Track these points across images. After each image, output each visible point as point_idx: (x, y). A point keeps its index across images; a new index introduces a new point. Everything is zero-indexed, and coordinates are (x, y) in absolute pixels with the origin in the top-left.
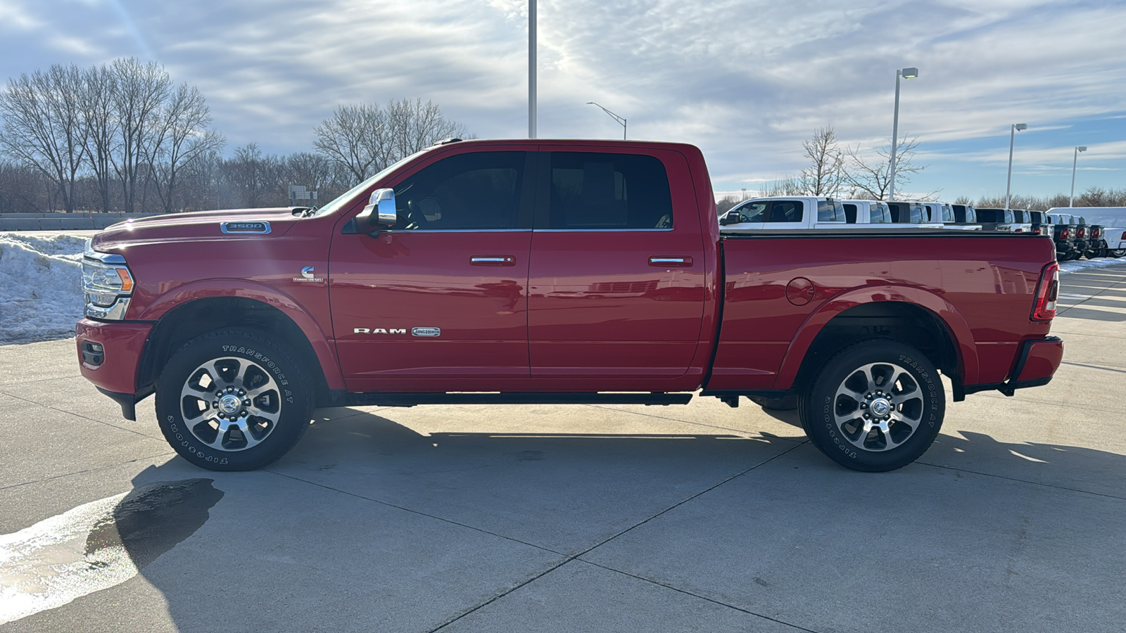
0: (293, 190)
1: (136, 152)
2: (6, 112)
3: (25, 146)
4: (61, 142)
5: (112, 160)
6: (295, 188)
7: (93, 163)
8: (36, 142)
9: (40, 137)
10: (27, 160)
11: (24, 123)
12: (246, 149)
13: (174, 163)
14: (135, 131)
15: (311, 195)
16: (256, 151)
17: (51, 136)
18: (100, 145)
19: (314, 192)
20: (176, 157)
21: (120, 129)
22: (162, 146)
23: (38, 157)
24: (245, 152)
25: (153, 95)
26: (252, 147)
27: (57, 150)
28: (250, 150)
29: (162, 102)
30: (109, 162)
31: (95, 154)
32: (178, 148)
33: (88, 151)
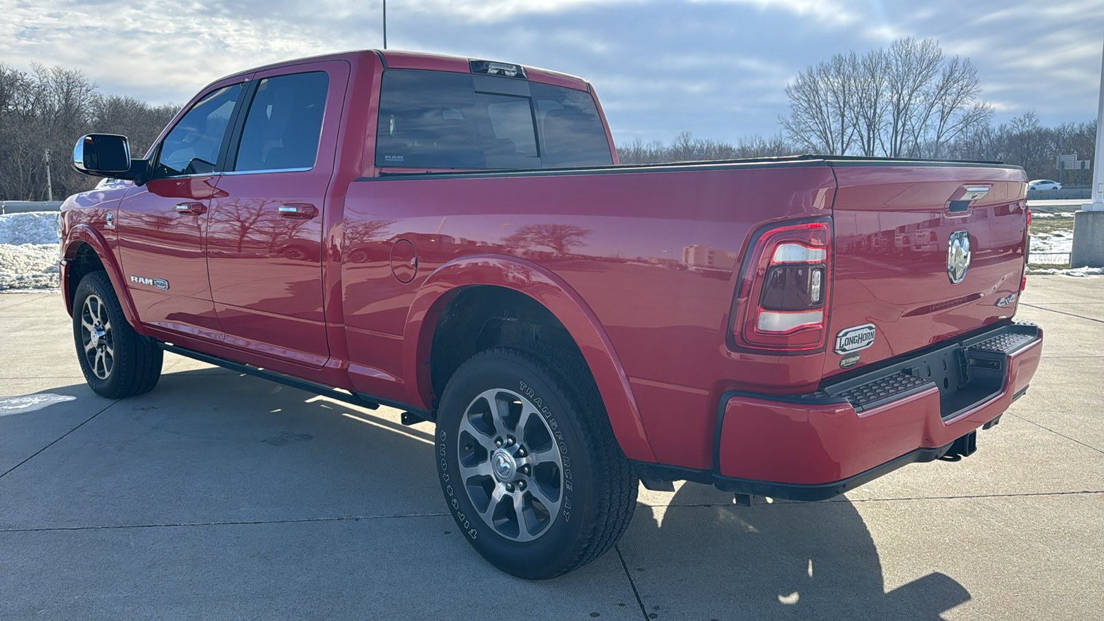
0: (1062, 160)
1: (901, 130)
2: (793, 102)
3: (806, 131)
4: (835, 126)
5: (880, 139)
6: (1065, 158)
7: (863, 143)
8: (815, 127)
9: (818, 122)
10: (806, 143)
11: (806, 111)
12: (1022, 118)
13: (939, 137)
14: (903, 109)
15: (1083, 164)
16: (1034, 120)
17: (827, 120)
18: (869, 126)
19: (1086, 161)
20: (942, 132)
21: (890, 108)
22: (928, 122)
23: (815, 140)
24: (1021, 121)
25: (923, 73)
26: (1029, 116)
27: (831, 133)
28: (1027, 119)
29: (932, 78)
30: (877, 141)
31: (865, 134)
32: (944, 123)
33: (859, 132)
